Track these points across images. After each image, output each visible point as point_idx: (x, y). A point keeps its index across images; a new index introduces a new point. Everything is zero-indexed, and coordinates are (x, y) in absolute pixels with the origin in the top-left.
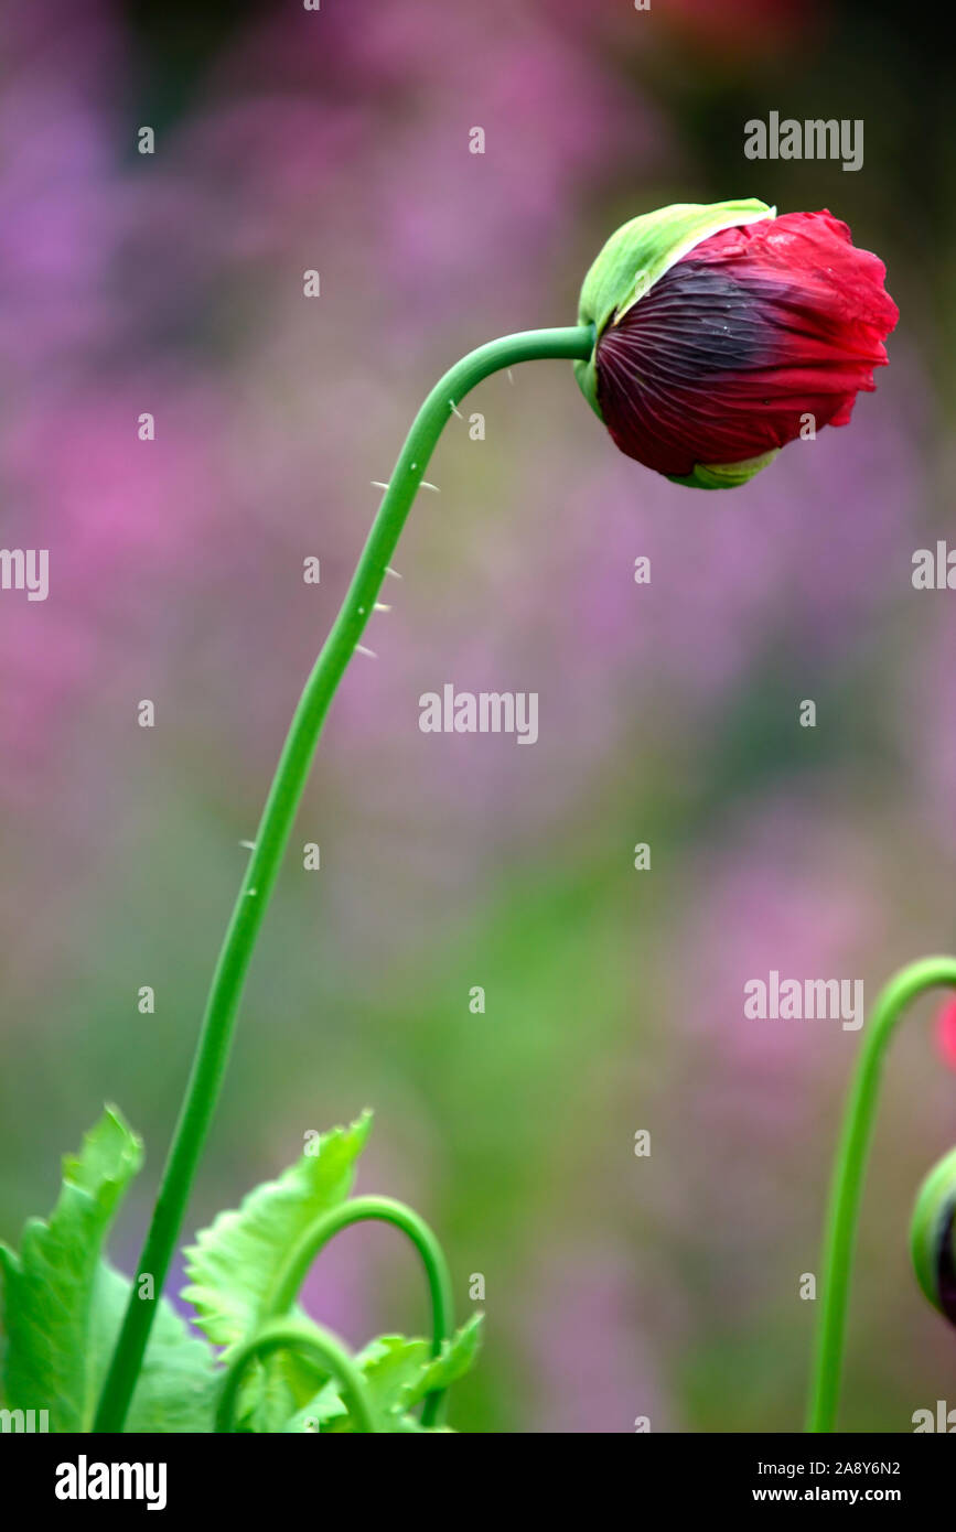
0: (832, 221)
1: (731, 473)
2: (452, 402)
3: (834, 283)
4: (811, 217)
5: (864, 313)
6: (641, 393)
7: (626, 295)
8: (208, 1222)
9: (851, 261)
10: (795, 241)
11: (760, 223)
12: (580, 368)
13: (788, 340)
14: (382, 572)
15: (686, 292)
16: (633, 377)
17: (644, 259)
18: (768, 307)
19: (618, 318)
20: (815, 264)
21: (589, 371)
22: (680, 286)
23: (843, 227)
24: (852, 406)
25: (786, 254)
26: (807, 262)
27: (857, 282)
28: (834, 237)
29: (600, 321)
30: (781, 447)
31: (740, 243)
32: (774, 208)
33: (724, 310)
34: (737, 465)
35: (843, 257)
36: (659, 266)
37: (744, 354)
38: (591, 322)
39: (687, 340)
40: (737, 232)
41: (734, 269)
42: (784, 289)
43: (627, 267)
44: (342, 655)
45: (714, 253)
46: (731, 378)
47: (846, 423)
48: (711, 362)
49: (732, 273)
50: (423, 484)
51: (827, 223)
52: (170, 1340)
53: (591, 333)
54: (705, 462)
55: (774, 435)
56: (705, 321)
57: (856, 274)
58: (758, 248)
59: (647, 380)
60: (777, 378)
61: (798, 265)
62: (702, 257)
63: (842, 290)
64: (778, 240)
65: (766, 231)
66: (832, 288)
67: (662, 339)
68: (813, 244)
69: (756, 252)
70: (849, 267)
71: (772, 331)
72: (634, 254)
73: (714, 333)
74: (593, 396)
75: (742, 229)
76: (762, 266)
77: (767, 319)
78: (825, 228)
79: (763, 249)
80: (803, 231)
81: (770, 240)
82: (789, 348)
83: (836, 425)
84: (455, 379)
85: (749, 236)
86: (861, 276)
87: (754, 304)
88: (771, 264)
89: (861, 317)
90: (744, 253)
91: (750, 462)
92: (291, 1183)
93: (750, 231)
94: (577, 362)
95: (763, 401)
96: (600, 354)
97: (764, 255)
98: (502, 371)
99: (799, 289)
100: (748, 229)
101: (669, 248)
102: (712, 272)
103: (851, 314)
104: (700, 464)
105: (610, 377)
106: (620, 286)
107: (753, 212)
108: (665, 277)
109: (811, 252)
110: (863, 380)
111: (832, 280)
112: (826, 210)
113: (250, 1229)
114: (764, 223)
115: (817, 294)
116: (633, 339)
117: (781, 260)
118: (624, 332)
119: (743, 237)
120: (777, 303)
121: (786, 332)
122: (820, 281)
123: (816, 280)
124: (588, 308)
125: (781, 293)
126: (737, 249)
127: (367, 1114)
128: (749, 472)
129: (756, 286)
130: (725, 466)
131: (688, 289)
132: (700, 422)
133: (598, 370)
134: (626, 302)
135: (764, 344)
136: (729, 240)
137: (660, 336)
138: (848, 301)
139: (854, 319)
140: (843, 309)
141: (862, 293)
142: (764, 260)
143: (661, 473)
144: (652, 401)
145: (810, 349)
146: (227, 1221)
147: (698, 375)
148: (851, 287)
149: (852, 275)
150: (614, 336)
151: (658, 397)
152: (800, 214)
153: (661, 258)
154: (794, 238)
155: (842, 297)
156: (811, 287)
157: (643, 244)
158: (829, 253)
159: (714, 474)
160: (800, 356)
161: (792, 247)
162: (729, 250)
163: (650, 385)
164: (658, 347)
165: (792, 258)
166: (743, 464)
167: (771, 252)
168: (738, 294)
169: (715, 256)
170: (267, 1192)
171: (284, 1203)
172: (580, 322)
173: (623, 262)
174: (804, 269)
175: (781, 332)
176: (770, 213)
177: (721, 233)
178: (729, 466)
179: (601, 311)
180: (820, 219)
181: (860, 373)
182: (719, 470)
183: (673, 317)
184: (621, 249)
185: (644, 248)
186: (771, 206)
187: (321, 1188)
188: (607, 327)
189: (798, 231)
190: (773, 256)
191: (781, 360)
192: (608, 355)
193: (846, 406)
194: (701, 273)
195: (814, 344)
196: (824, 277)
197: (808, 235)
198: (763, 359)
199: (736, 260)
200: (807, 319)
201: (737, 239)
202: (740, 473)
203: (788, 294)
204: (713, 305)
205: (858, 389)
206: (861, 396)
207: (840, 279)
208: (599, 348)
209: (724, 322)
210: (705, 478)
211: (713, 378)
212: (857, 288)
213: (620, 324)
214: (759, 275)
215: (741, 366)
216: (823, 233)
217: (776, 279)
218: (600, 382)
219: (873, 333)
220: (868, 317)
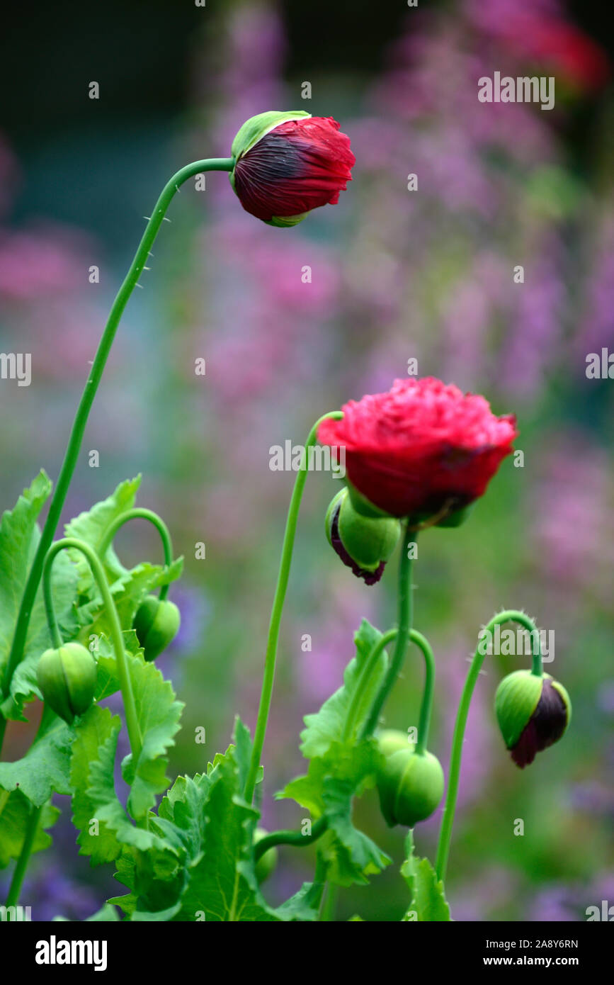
0: (331, 121)
1: (288, 221)
2: (177, 187)
3: (329, 145)
4: (323, 119)
5: (341, 158)
6: (250, 185)
7: (247, 146)
8: (76, 515)
9: (337, 138)
11: (304, 120)
12: (228, 175)
13: (309, 167)
14: (147, 254)
15: (270, 145)
16: (248, 179)
17: (255, 131)
18: (302, 153)
19: (243, 155)
20: (323, 138)
21: (232, 175)
22: (268, 143)
23: (335, 124)
24: (338, 197)
25: (311, 133)
26: (319, 136)
27: (339, 146)
28: (331, 127)
29: (237, 157)
30: (308, 211)
31: (294, 127)
33: (284, 153)
34: (289, 217)
35: (334, 135)
36: (261, 134)
37: (291, 172)
38: (233, 156)
39: (268, 164)
40: (293, 123)
41: (290, 137)
42: (308, 146)
43: (250, 134)
44: (130, 288)
45: (283, 131)
46: (286, 181)
47: (336, 203)
48: (278, 174)
49: (289, 139)
50: (164, 218)
53: (233, 161)
54: (277, 215)
55: (304, 205)
56: (276, 157)
59: (253, 180)
60: (305, 182)
61: (315, 137)
62: (277, 132)
63: (333, 149)
64: (309, 127)
65: (305, 123)
66: (329, 147)
67: (259, 165)
68: (322, 129)
69: (299, 131)
70: (335, 140)
71: (303, 163)
72: (252, 129)
73: (280, 162)
75: (295, 122)
76: (301, 137)
77: (300, 158)
78: (328, 123)
79: (303, 130)
81: (305, 127)
82: (309, 170)
83: (331, 203)
85: (297, 124)
86: (340, 143)
87: (296, 152)
88: (305, 136)
89: (340, 160)
90: (294, 131)
91: (296, 217)
92: (109, 502)
94: (227, 172)
95: (300, 191)
96: (237, 170)
97: (303, 133)
99: (315, 147)
100: (298, 122)
101: (265, 128)
102: (281, 138)
103: (335, 158)
104: (275, 216)
105: (240, 181)
107: (302, 116)
108: (262, 139)
109: (321, 132)
110: (342, 186)
112: (328, 116)
113: (92, 519)
115: (322, 149)
116: (249, 164)
117: (309, 135)
118: (246, 161)
119: (295, 125)
120: (305, 152)
121: (309, 164)
122: (324, 144)
123: (322, 144)
124: (232, 150)
125: (307, 148)
126: (292, 130)
127: (140, 475)
128: (296, 220)
129: (297, 144)
130: (285, 217)
131: (270, 144)
132: (274, 199)
133: (235, 175)
134: (247, 149)
135: (300, 168)
136: (289, 126)
137: (258, 162)
138: (335, 153)
139: (337, 160)
140: (333, 156)
141: (341, 150)
142: (302, 135)
143: (260, 219)
144: (256, 191)
145: (319, 171)
146: (84, 515)
147: (273, 179)
148: (336, 147)
149: (337, 143)
150: (242, 162)
151: (257, 187)
152: (321, 118)
153: (261, 132)
154: (315, 127)
155: (332, 151)
156: (318, 145)
157: (255, 126)
158: (328, 133)
159: (281, 220)
160: (314, 174)
161: (313, 130)
162: (288, 130)
163: (254, 183)
164: (257, 167)
165: (313, 134)
166: (293, 216)
168: (290, 147)
171: (107, 510)
172: (229, 156)
173: (247, 133)
174: (317, 139)
175: (307, 164)
176: (309, 116)
177: (287, 123)
178: (287, 217)
179: (237, 152)
180: (326, 120)
181: (341, 183)
182: (283, 219)
183: (264, 155)
184: (247, 128)
185: (255, 128)
186: (310, 114)
188: (239, 159)
189: (319, 124)
190: (306, 133)
191: (306, 175)
192: (239, 169)
193: (336, 196)
194: (276, 138)
195: (320, 169)
196: (325, 142)
197: (322, 126)
198: (299, 174)
199: (290, 134)
200: (318, 159)
202: (292, 220)
203: (310, 149)
204: (280, 151)
205: (340, 189)
206: (341, 192)
207: (332, 144)
208: (236, 167)
209: (284, 158)
210: (276, 222)
211: (277, 181)
212: (338, 148)
213: (244, 158)
214: (299, 140)
215: (288, 176)
216: (326, 126)
217: (306, 142)
218: (236, 181)
219: (346, 167)
220: (342, 160)
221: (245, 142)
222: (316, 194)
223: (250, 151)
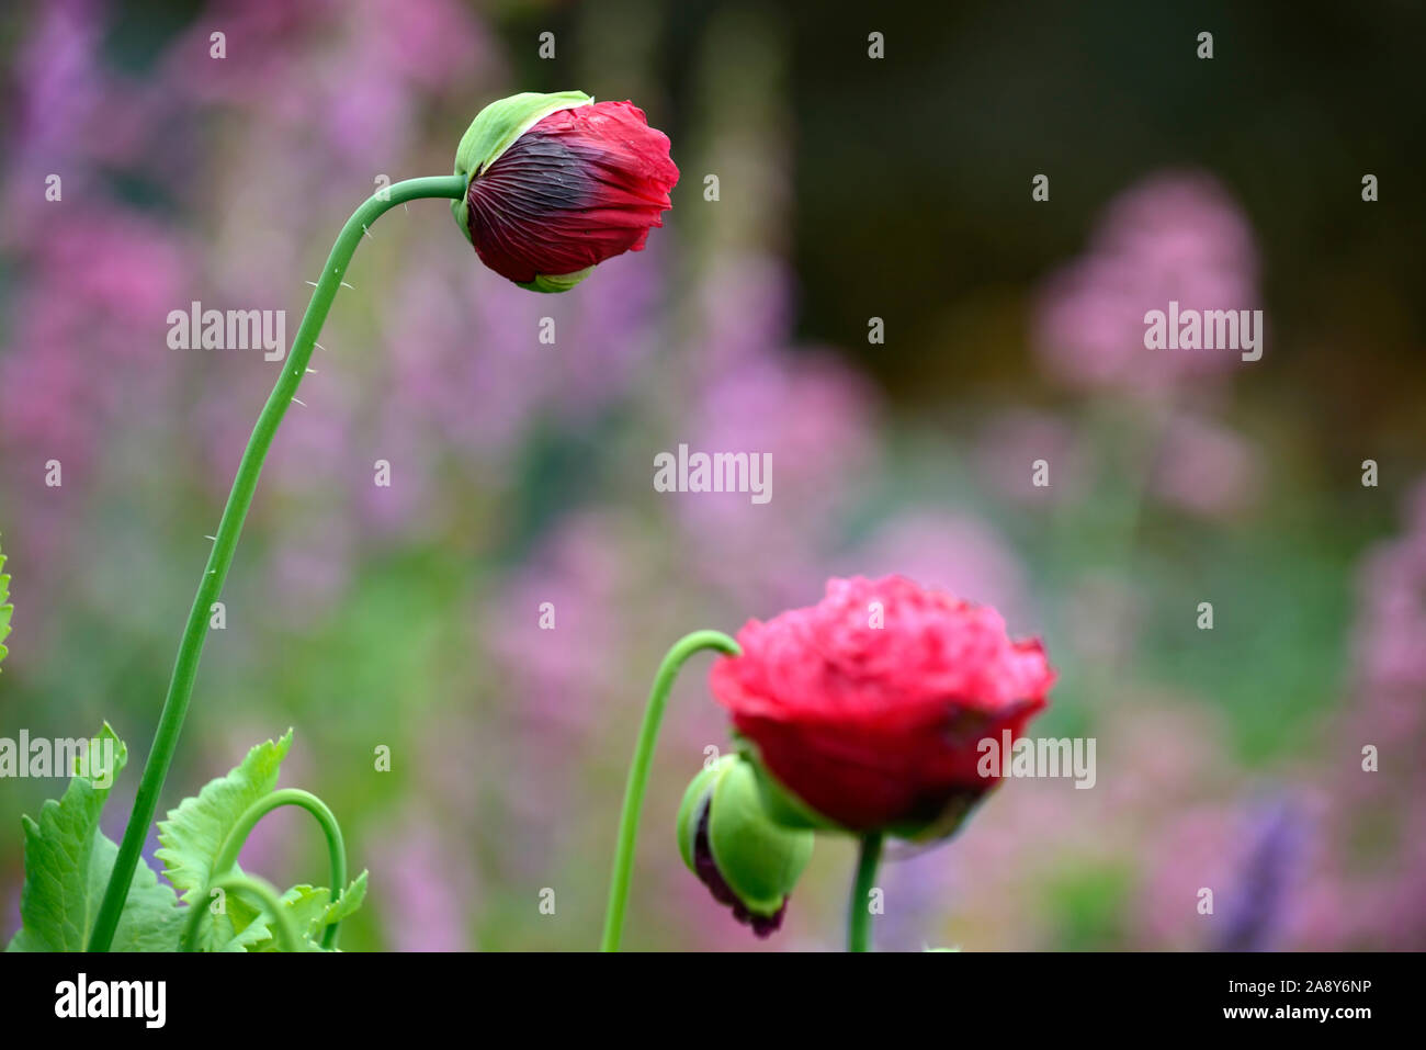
0: (633, 108)
1: (561, 282)
2: (364, 226)
3: (635, 151)
4: (618, 105)
5: (655, 172)
6: (500, 224)
7: (489, 155)
8: (175, 805)
9: (647, 136)
10: (608, 121)
11: (583, 107)
12: (454, 205)
13: (604, 189)
14: (312, 346)
15: (532, 154)
16: (494, 212)
17: (503, 129)
18: (590, 166)
19: (483, 171)
20: (622, 137)
21: (462, 208)
22: (528, 149)
23: (640, 113)
24: (645, 237)
25: (602, 130)
26: (616, 136)
27: (651, 151)
28: (636, 119)
29: (471, 173)
30: (597, 264)
31: (570, 120)
32: (593, 98)
33: (560, 167)
34: (566, 276)
35: (641, 133)
36: (514, 134)
37: (572, 198)
38: (464, 173)
39: (533, 187)
40: (568, 113)
41: (565, 138)
42: (601, 154)
43: (490, 134)
44: (282, 405)
45: (551, 127)
46: (563, 214)
47: (641, 249)
48: (549, 203)
49: (564, 142)
50: (342, 283)
51: (630, 109)
52: (145, 886)
53: (464, 180)
54: (543, 273)
55: (593, 256)
56: (545, 174)
57: (650, 146)
58: (582, 124)
59: (503, 213)
60: (595, 216)
61: (610, 137)
62: (543, 130)
63: (640, 156)
64: (596, 120)
65: (588, 113)
66: (633, 154)
67: (516, 186)
68: (620, 123)
69: (581, 128)
70: (645, 140)
71: (592, 183)
72: (495, 126)
73: (551, 183)
74: (465, 224)
75: (571, 111)
76: (585, 137)
77: (589, 174)
78: (628, 113)
79: (586, 125)
80: (613, 114)
81: (591, 119)
82: (605, 195)
83: (634, 249)
84: (366, 210)
85: (576, 117)
86: (653, 147)
87: (580, 163)
88: (591, 136)
89: (654, 176)
90: (573, 128)
91: (575, 274)
92: (234, 778)
93: (577, 113)
94: (453, 201)
95: (585, 231)
96: (471, 195)
97: (586, 130)
98: (400, 205)
99: (612, 154)
100: (575, 111)
101: (521, 122)
102: (551, 140)
103: (647, 173)
104: (539, 275)
105: (477, 210)
106: (484, 148)
107: (577, 100)
108: (517, 142)
109: (619, 129)
110: (655, 220)
111: (635, 150)
112: (628, 100)
113: (202, 809)
114: (586, 108)
115: (624, 158)
116: (495, 185)
117: (598, 133)
118: (488, 180)
119: (573, 117)
120: (594, 163)
121: (602, 184)
122: (626, 149)
123: (623, 149)
124: (462, 163)
125: (598, 157)
126: (568, 125)
127: (291, 730)
128: (574, 281)
129: (582, 151)
130: (557, 277)
131: (533, 151)
132: (541, 245)
133: (469, 206)
134: (490, 159)
135: (587, 190)
136: (561, 119)
137: (514, 183)
138: (645, 164)
139: (649, 177)
140: (641, 170)
141: (654, 159)
142: (587, 133)
143: (512, 280)
144: (510, 231)
145: (618, 196)
146: (188, 803)
147: (539, 211)
148: (646, 154)
149: (648, 146)
150: (481, 183)
151: (510, 226)
152: (612, 103)
153: (515, 129)
154: (607, 119)
155: (640, 161)
156: (621, 155)
157: (501, 119)
158: (631, 130)
159: (548, 281)
160: (612, 201)
161: (606, 125)
162: (563, 126)
163: (506, 218)
164: (512, 191)
165: (605, 133)
166: (569, 275)
167: (591, 128)
168: (569, 156)
169: (553, 129)
170: (218, 783)
171: (229, 791)
172: (455, 173)
173: (487, 131)
174: (613, 140)
175: (597, 184)
176: (590, 101)
177: (555, 113)
178: (560, 277)
179: (471, 166)
180: (625, 106)
181: (652, 214)
182: (553, 279)
183: (522, 170)
184: (485, 122)
185: (503, 121)
186: (590, 97)
187: (256, 783)
188: (475, 177)
189: (610, 114)
190: (592, 131)
191: (600, 203)
192: (476, 195)
193: (642, 237)
194: (542, 141)
195: (622, 193)
196: (629, 147)
197: (617, 117)
198: (586, 202)
199: (566, 132)
200: (619, 177)
201: (568, 118)
202: (569, 282)
203: (603, 157)
204: (551, 164)
205: (651, 225)
206: (653, 231)
207: (640, 149)
208: (469, 191)
209: (558, 175)
210: (543, 286)
211: (550, 214)
212: (651, 156)
213: (485, 175)
214: (584, 144)
215: (570, 207)
216: (626, 117)
217: (597, 147)
218: (470, 215)
219: (661, 186)
220: (658, 176)
221: (484, 147)
222: (613, 236)
223: (494, 163)
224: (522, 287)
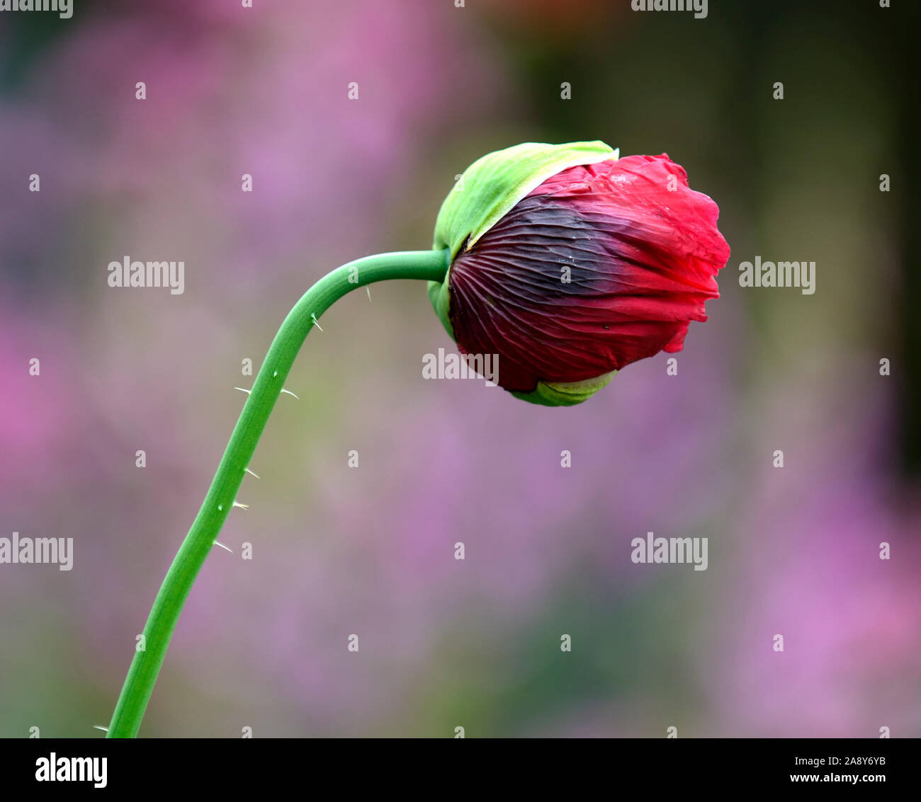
0: (670, 164)
1: (571, 392)
2: (313, 316)
3: (671, 221)
4: (651, 160)
5: (698, 249)
6: (491, 315)
7: (479, 223)
9: (687, 201)
10: (637, 181)
11: (604, 163)
12: (433, 288)
13: (628, 270)
14: (242, 472)
15: (534, 223)
16: (483, 299)
17: (497, 190)
18: (610, 240)
19: (471, 244)
20: (655, 203)
21: (442, 293)
22: (529, 217)
23: (681, 170)
24: (685, 334)
25: (628, 192)
26: (647, 200)
27: (693, 221)
29: (454, 247)
30: (618, 369)
31: (585, 180)
32: (617, 150)
33: (571, 240)
34: (577, 384)
35: (680, 198)
36: (511, 198)
37: (586, 281)
38: (446, 247)
39: (533, 266)
40: (584, 170)
41: (579, 203)
42: (626, 223)
43: (480, 197)
44: (200, 551)
45: (561, 188)
46: (575, 303)
47: (678, 350)
49: (577, 207)
50: (283, 390)
51: (667, 167)
53: (445, 256)
54: (547, 380)
55: (613, 358)
56: (551, 250)
57: (692, 213)
58: (602, 185)
59: (495, 301)
60: (617, 305)
61: (638, 202)
62: (550, 192)
63: (678, 228)
64: (621, 179)
65: (610, 170)
66: (669, 225)
67: (511, 268)
68: (652, 183)
69: (600, 189)
70: (685, 207)
71: (613, 262)
72: (488, 186)
73: (561, 261)
74: (446, 314)
75: (587, 167)
76: (606, 202)
77: (609, 251)
78: (664, 170)
79: (607, 187)
80: (643, 172)
81: (613, 178)
82: (630, 278)
83: (668, 351)
84: (316, 295)
85: (593, 174)
86: (696, 215)
87: (598, 236)
88: (614, 200)
89: (695, 253)
90: (590, 190)
91: (593, 381)
93: (595, 171)
94: (431, 283)
95: (603, 325)
96: (454, 276)
97: (607, 192)
98: (360, 289)
99: (640, 224)
100: (593, 168)
101: (520, 182)
102: (560, 205)
103: (686, 249)
104: (542, 382)
105: (461, 296)
106: (473, 215)
107: (597, 152)
108: (516, 208)
109: (651, 191)
110: (696, 311)
111: (669, 218)
112: (665, 154)
114: (608, 164)
115: (656, 229)
116: (485, 263)
117: (623, 197)
118: (476, 257)
119: (589, 175)
120: (615, 235)
121: (626, 263)
122: (659, 218)
123: (655, 217)
124: (443, 233)
125: (621, 228)
126: (583, 186)
128: (588, 391)
129: (600, 220)
130: (566, 385)
131: (536, 219)
132: (545, 343)
133: (451, 291)
134: (479, 229)
135: (607, 273)
136: (574, 177)
138: (684, 238)
139: (689, 255)
140: (679, 245)
141: (697, 231)
142: (608, 197)
143: (506, 390)
145: (648, 279)
147: (544, 299)
148: (685, 224)
149: (688, 214)
150: (467, 260)
151: (505, 317)
152: (642, 157)
153: (512, 190)
154: (635, 178)
155: (678, 234)
156: (653, 226)
157: (496, 178)
158: (667, 193)
159: (555, 390)
160: (639, 286)
161: (633, 186)
162: (576, 186)
163: (499, 307)
164: (507, 271)
165: (633, 196)
166: (583, 383)
167: (614, 190)
168: (583, 226)
169: (563, 191)
172: (435, 246)
173: (477, 193)
174: (643, 206)
175: (622, 263)
176: (614, 155)
177: (568, 170)
178: (570, 385)
179: (455, 237)
180: (659, 162)
181: (693, 304)
182: (560, 388)
183: (521, 244)
184: (475, 182)
185: (497, 181)
186: (614, 149)
188: (460, 253)
189: (639, 172)
190: (615, 194)
191: (622, 289)
192: (460, 276)
193: (679, 334)
194: (549, 206)
195: (652, 275)
196: (663, 214)
197: (648, 176)
198: (605, 287)
199: (581, 195)
200: (646, 252)
201: (584, 177)
202: (580, 391)
203: (628, 229)
204: (560, 237)
205: (691, 319)
206: (693, 325)
207: (677, 218)
208: (452, 271)
209: (570, 251)
210: (546, 396)
212: (692, 227)
213: (472, 250)
214: (603, 210)
216: (662, 176)
217: (619, 214)
218: (453, 303)
219: (706, 267)
220: (702, 253)
221: (474, 213)
223: (485, 235)
224: (518, 397)
